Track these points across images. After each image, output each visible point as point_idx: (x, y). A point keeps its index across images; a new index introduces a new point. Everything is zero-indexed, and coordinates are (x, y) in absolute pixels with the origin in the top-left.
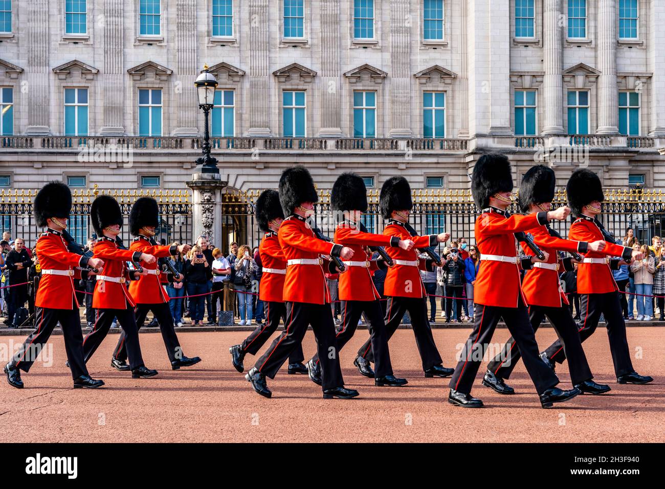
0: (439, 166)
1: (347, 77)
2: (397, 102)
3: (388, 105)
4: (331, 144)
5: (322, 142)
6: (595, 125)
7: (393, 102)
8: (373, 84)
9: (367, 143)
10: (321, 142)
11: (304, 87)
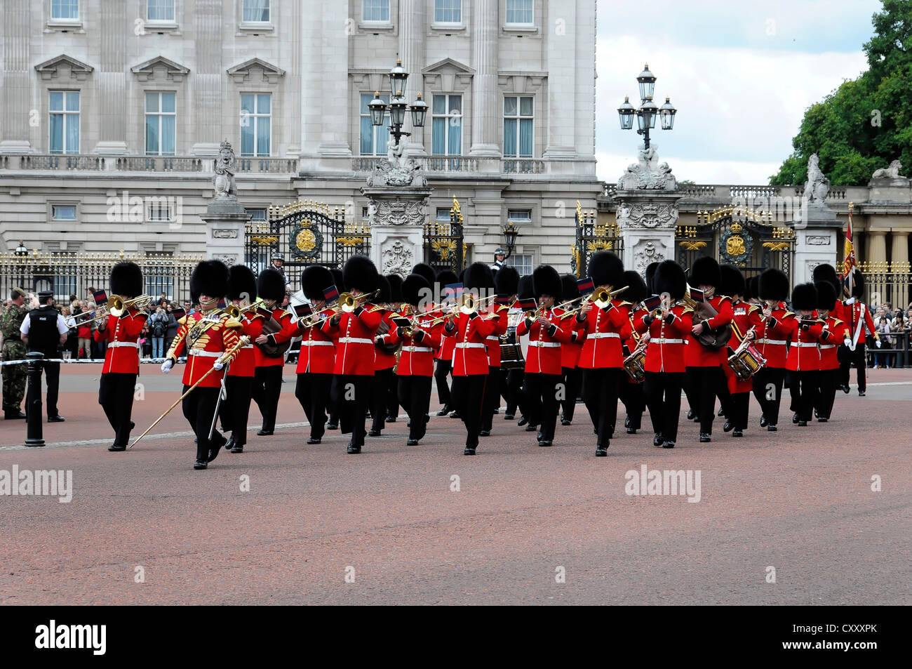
0: (258, 194)
1: (135, 73)
2: (203, 107)
3: (190, 111)
4: (110, 162)
5: (99, 161)
6: (468, 141)
7: (197, 107)
8: (171, 82)
9: (159, 163)
10: (97, 160)
11: (77, 87)
